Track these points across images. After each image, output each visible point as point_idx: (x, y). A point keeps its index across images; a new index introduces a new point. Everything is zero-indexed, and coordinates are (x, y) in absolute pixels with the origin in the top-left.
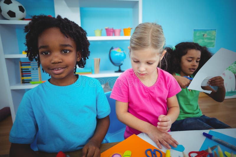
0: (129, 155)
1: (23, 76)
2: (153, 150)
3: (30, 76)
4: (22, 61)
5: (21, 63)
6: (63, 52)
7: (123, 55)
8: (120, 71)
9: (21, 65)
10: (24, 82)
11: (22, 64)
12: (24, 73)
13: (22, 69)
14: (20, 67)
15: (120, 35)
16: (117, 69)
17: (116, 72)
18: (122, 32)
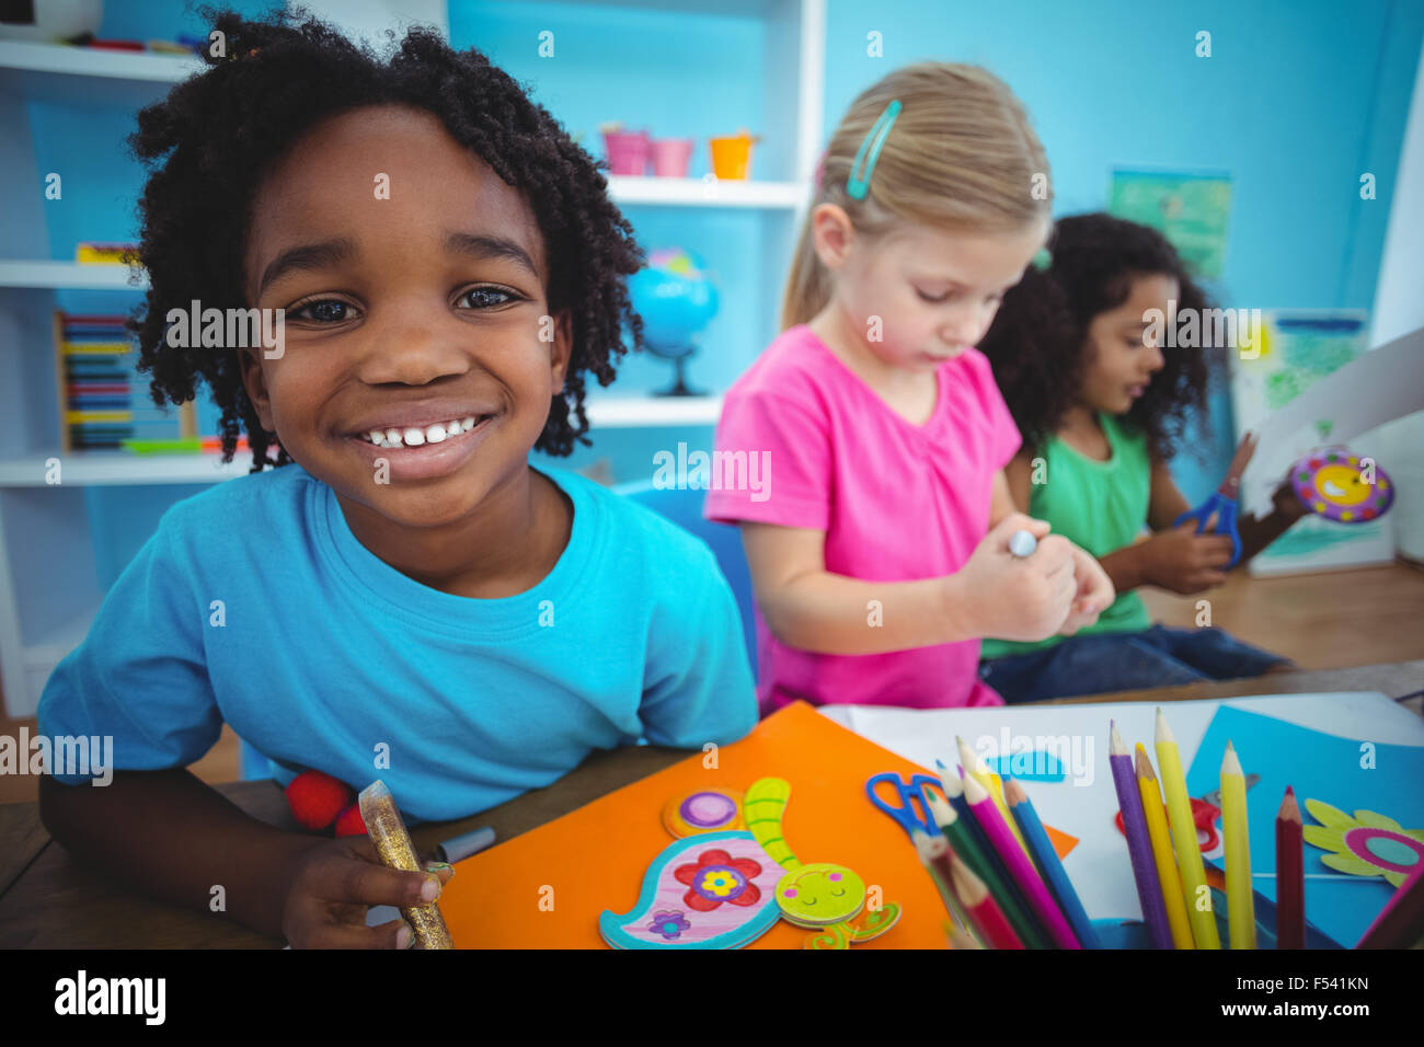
0: (776, 796)
1: (75, 405)
2: (905, 780)
3: (122, 405)
4: (73, 309)
5: (66, 320)
6: (465, 303)
7: (700, 298)
8: (680, 390)
9: (68, 335)
10: (82, 442)
11: (76, 327)
12: (83, 385)
13: (70, 361)
14: (59, 349)
15: (684, 172)
16: (665, 375)
17: (661, 394)
18: (703, 156)
